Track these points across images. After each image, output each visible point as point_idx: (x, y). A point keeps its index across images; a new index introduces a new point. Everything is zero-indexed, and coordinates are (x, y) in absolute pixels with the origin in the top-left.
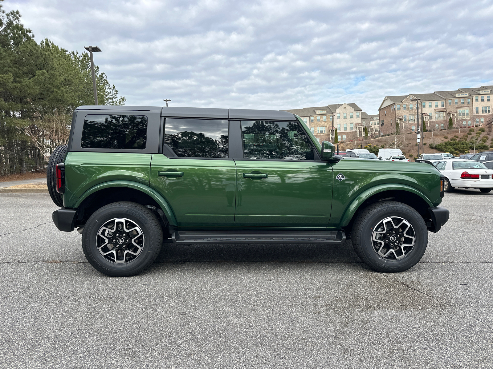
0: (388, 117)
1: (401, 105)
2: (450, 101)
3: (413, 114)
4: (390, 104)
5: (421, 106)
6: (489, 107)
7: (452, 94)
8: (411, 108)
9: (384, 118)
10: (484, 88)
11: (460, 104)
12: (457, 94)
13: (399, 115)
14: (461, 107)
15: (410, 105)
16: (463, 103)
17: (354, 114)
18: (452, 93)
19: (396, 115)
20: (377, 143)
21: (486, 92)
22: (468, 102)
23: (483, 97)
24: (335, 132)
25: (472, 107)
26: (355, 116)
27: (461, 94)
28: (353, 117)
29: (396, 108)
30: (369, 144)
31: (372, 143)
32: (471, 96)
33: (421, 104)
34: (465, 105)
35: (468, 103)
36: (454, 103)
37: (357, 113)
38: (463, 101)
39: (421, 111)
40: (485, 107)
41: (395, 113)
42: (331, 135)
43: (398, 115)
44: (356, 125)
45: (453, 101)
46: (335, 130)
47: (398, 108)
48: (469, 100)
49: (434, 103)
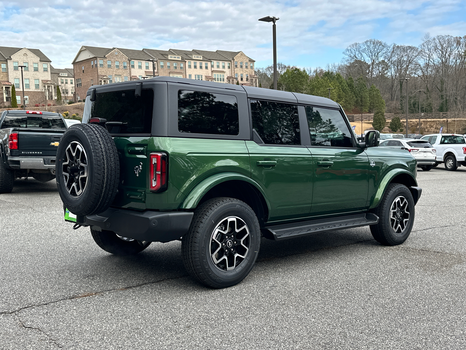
0: (87, 75)
1: (105, 61)
2: (162, 64)
3: (120, 75)
4: (89, 58)
5: (130, 65)
6: (202, 76)
7: (163, 55)
8: (117, 66)
9: (80, 76)
10: (195, 53)
11: (172, 69)
12: (169, 56)
13: (103, 74)
14: (174, 72)
15: (116, 62)
16: (176, 68)
17: (39, 65)
18: (163, 53)
19: (99, 74)
20: (76, 111)
21: (198, 57)
22: (181, 67)
23: (196, 63)
24: (11, 90)
25: (184, 74)
26: (41, 69)
27: (173, 56)
28: (39, 70)
29: (98, 63)
30: (66, 111)
31: (69, 111)
32: (183, 61)
33: (130, 63)
34: (178, 70)
35: (181, 69)
36: (167, 66)
37: (44, 65)
38: (176, 65)
39: (130, 72)
40: (198, 75)
41: (98, 71)
42: (4, 94)
43: (101, 74)
44: (43, 82)
45: (165, 64)
46: (11, 87)
47: (101, 65)
48: (182, 66)
49: (144, 64)
